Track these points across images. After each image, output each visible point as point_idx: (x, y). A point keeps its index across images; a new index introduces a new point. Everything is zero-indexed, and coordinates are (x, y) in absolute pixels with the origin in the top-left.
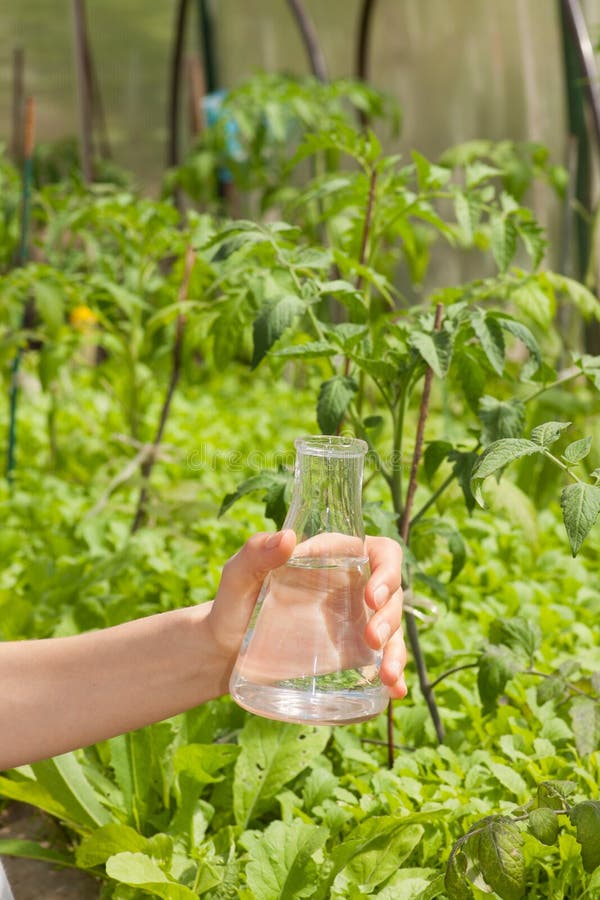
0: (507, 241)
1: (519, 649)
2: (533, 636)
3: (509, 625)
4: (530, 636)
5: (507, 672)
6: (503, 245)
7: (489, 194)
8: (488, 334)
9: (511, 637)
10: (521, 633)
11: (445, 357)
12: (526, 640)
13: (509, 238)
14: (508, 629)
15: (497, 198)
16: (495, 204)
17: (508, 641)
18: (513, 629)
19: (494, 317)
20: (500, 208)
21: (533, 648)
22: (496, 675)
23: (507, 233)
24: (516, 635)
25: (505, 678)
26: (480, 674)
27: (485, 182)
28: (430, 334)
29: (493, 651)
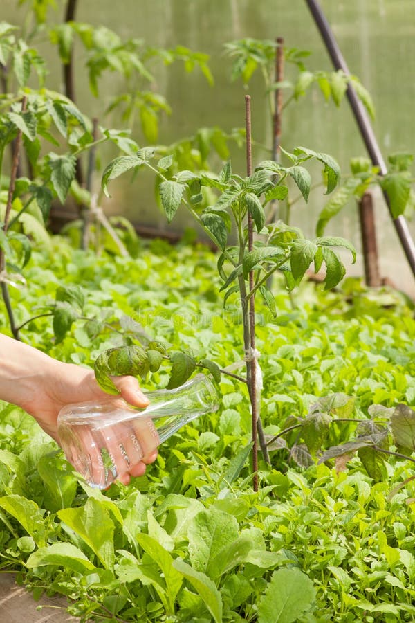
0: (25, 68)
1: (75, 304)
2: (83, 296)
3: (70, 290)
4: (81, 298)
5: (72, 317)
6: (22, 70)
7: (12, 39)
8: (56, 113)
9: (70, 297)
10: (76, 294)
11: (32, 128)
12: (79, 298)
13: (26, 66)
14: (68, 292)
15: (17, 42)
16: (15, 46)
17: (69, 300)
18: (71, 293)
19: (58, 103)
20: (19, 48)
21: (83, 303)
22: (66, 320)
23: (25, 63)
24: (73, 296)
25: (71, 321)
26: (54, 319)
27: (9, 33)
28: (20, 114)
29: (62, 305)
